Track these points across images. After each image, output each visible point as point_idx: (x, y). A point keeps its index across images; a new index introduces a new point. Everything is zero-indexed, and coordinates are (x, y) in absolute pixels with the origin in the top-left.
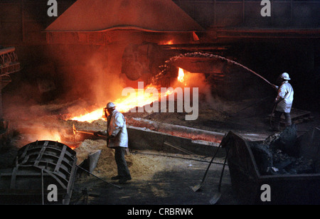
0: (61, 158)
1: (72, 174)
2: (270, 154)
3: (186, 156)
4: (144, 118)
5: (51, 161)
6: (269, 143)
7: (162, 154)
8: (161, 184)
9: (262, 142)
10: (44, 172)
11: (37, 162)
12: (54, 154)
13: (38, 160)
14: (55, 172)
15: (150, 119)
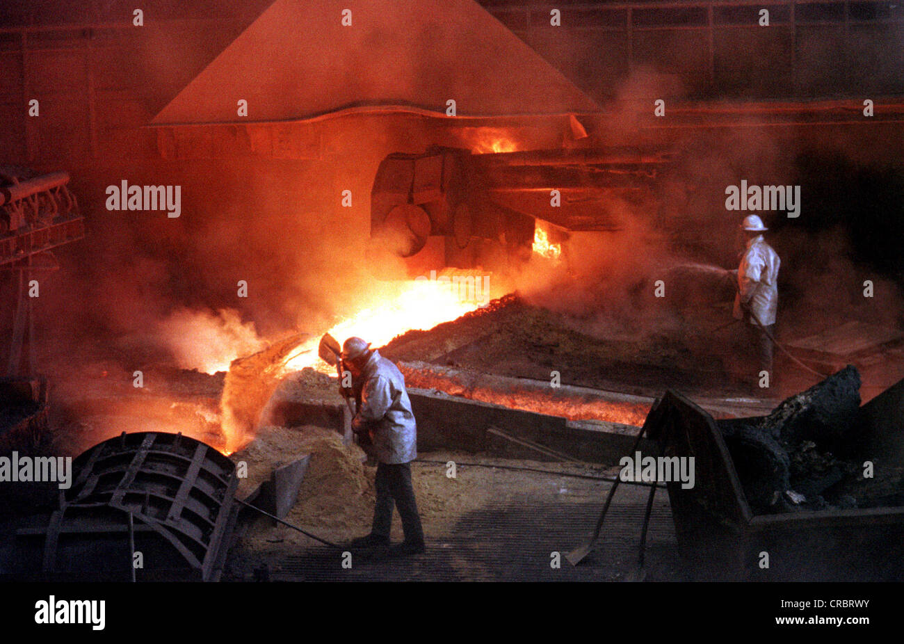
0: (190, 479)
1: (219, 524)
2: (780, 454)
3: (552, 467)
4: (434, 362)
5: (159, 491)
6: (781, 423)
7: (483, 462)
8: (477, 546)
9: (761, 419)
10: (137, 521)
11: (118, 494)
12: (170, 471)
13: (123, 488)
14: (169, 522)
15: (450, 364)
